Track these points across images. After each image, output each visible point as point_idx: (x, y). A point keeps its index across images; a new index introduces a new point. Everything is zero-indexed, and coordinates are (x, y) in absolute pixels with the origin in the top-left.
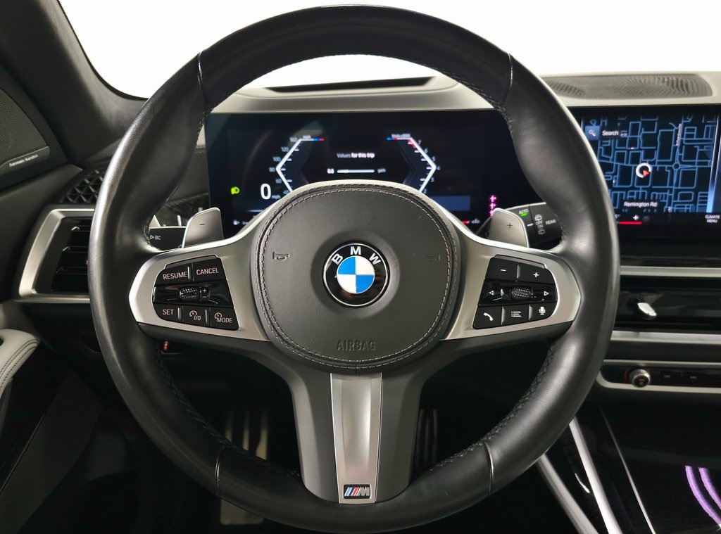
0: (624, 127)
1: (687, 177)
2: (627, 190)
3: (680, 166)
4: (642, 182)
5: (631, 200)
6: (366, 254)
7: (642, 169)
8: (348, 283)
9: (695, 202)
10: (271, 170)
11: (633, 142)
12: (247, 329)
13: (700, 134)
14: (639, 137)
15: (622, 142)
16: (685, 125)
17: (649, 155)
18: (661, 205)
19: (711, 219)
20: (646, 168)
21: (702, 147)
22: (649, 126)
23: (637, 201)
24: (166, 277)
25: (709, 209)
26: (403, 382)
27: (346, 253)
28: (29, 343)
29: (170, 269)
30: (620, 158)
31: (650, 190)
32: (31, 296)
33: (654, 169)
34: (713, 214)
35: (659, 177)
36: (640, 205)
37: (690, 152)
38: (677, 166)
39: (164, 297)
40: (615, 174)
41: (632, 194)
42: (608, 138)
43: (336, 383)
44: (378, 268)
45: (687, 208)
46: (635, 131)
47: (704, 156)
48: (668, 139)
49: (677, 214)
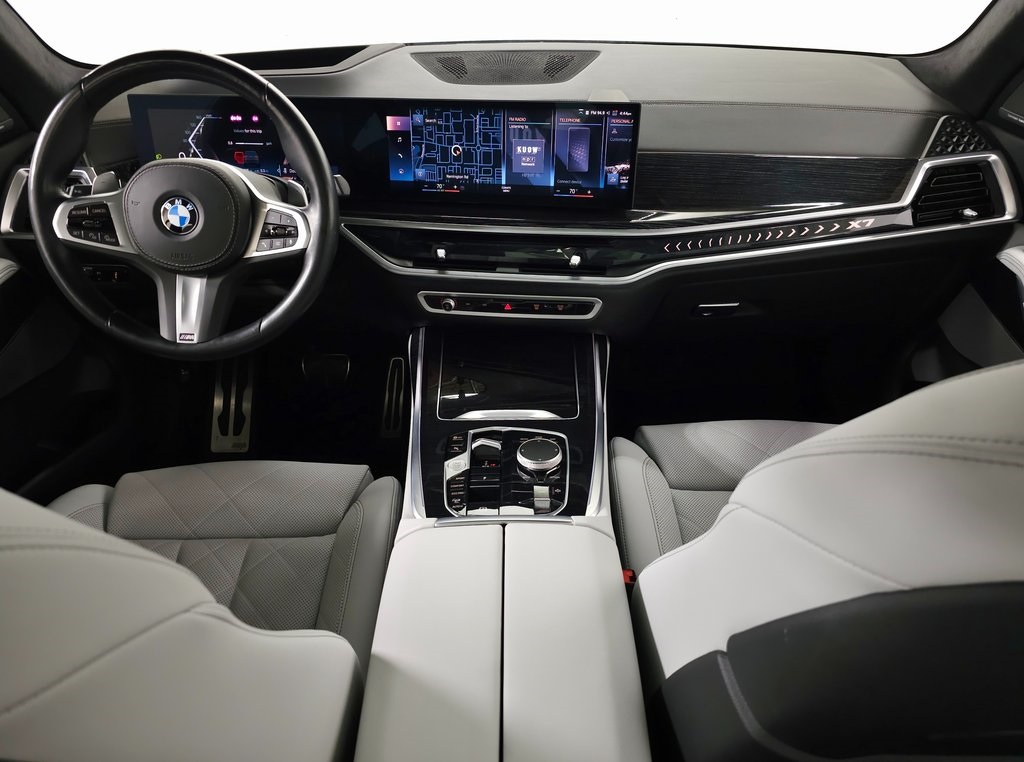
0: (439, 117)
1: (486, 156)
2: (447, 165)
3: (481, 150)
4: (457, 159)
5: (451, 174)
6: (185, 204)
7: (456, 149)
8: (175, 221)
9: (493, 176)
10: (185, 141)
11: (447, 129)
12: (124, 245)
13: (491, 124)
14: (451, 124)
15: (440, 127)
16: (481, 116)
17: (459, 139)
18: (471, 178)
19: (506, 190)
20: (458, 149)
21: (493, 134)
22: (456, 116)
23: (455, 174)
24: (74, 213)
25: (504, 182)
26: (217, 281)
27: (172, 203)
28: (11, 266)
29: (76, 208)
30: (440, 140)
31: (462, 165)
32: (9, 233)
33: (463, 149)
34: (506, 185)
35: (468, 156)
36: (457, 177)
37: (486, 138)
38: (478, 148)
39: (74, 224)
40: (437, 152)
41: (451, 168)
42: (429, 124)
43: (179, 280)
44: (192, 213)
45: (489, 180)
46: (447, 121)
47: (495, 140)
48: (470, 126)
49: (482, 185)
